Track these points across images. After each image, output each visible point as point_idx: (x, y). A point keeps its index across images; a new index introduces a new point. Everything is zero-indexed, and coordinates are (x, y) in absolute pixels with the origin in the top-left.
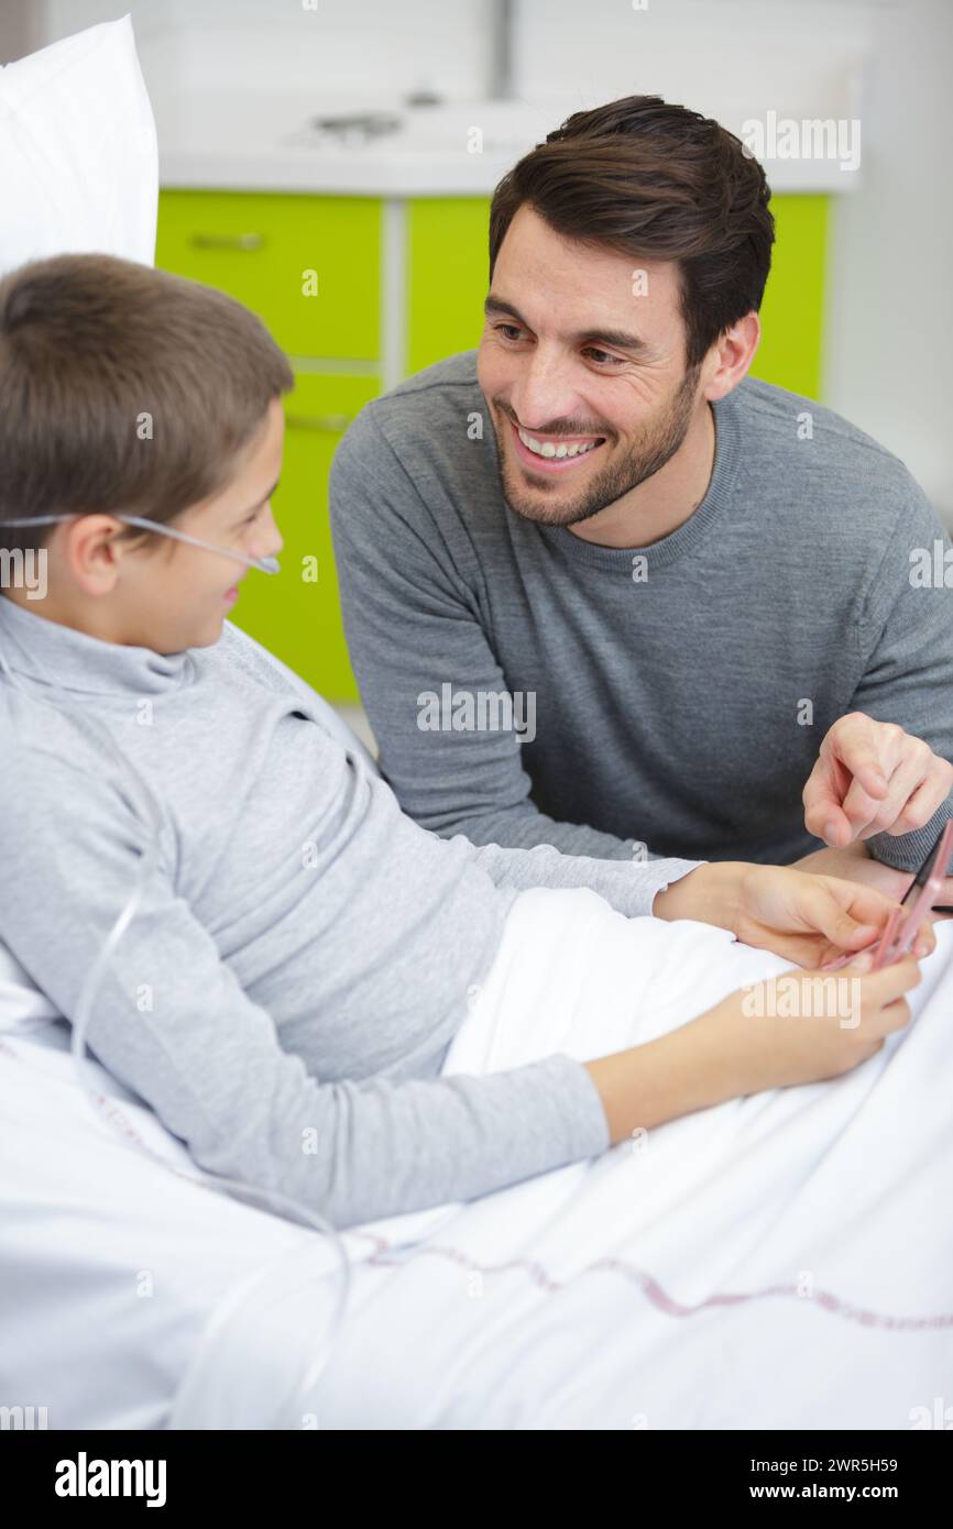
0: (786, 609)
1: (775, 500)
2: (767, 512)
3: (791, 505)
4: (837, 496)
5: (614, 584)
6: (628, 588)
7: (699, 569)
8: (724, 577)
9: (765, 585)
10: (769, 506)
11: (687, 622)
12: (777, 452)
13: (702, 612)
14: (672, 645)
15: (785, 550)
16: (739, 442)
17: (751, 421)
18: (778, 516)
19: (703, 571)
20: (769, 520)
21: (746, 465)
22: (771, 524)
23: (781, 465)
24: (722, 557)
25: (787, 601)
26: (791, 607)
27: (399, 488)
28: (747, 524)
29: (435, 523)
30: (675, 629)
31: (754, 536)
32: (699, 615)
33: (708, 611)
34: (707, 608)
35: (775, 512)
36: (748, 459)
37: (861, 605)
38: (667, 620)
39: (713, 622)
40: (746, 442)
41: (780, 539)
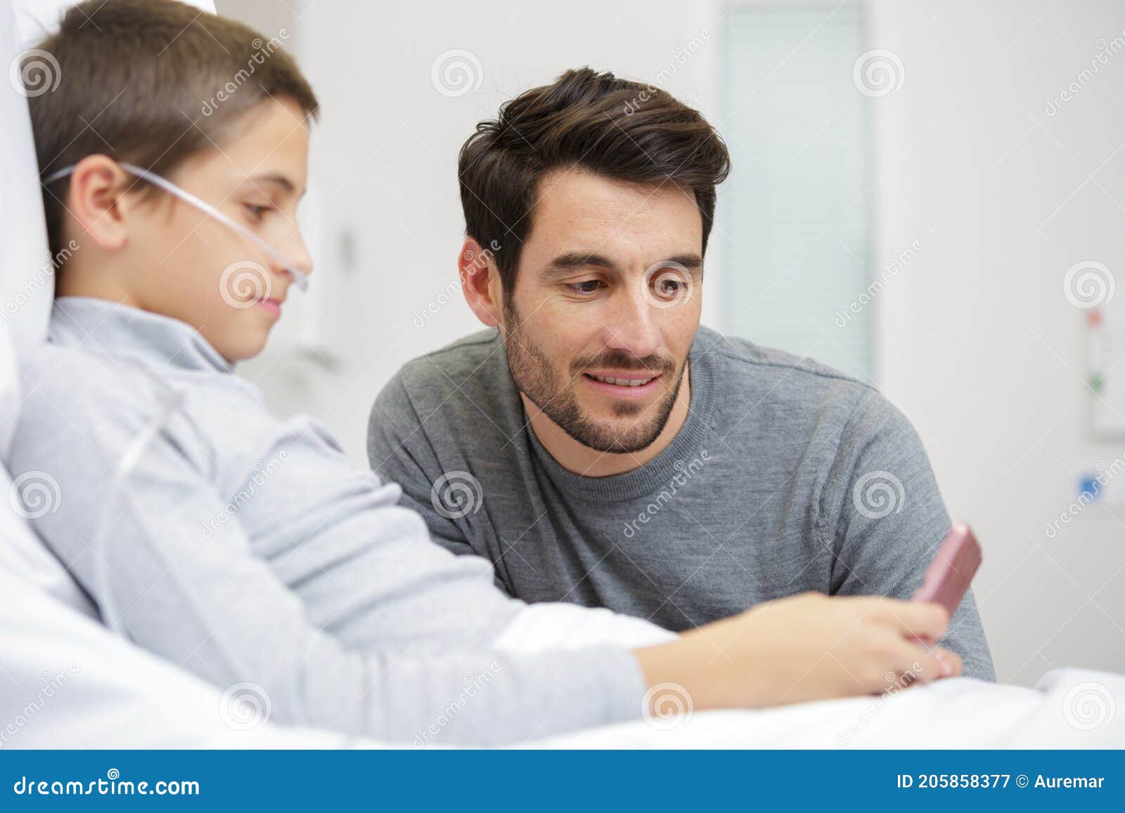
0: (760, 531)
1: (746, 433)
2: (739, 445)
3: (759, 438)
4: (799, 425)
5: (600, 515)
6: (613, 519)
7: (678, 498)
8: (699, 505)
9: (738, 513)
10: (740, 438)
11: (668, 549)
12: (746, 392)
13: (682, 539)
14: (655, 573)
15: (756, 478)
16: (712, 386)
17: (723, 367)
18: (749, 448)
19: (681, 499)
20: (741, 452)
21: (719, 406)
22: (742, 455)
23: (750, 403)
24: (698, 486)
25: (760, 525)
26: (764, 529)
27: (409, 426)
28: (720, 455)
29: (435, 455)
30: (656, 556)
31: (728, 466)
32: (678, 542)
33: (687, 538)
34: (685, 535)
35: (745, 444)
36: (721, 400)
37: (817, 507)
38: (649, 548)
39: (692, 549)
40: (718, 385)
41: (751, 468)
